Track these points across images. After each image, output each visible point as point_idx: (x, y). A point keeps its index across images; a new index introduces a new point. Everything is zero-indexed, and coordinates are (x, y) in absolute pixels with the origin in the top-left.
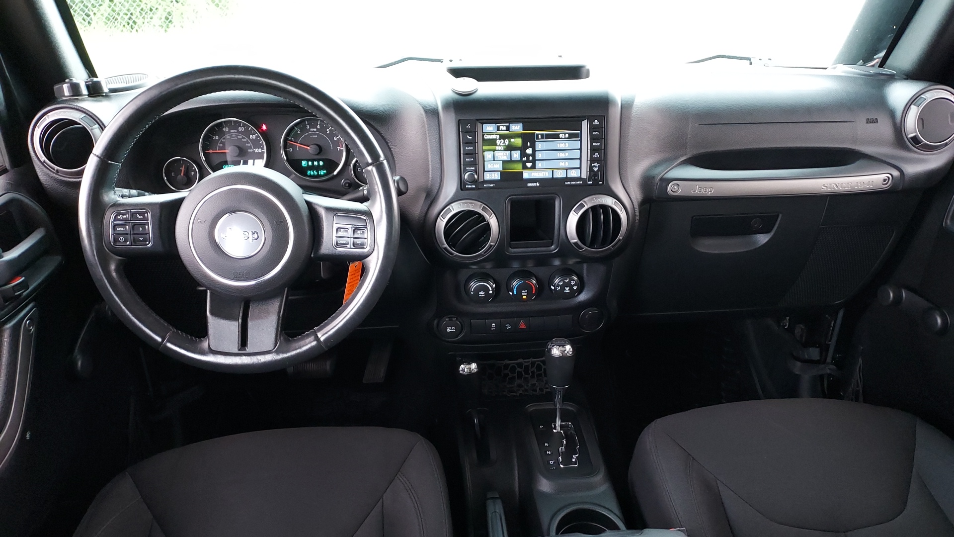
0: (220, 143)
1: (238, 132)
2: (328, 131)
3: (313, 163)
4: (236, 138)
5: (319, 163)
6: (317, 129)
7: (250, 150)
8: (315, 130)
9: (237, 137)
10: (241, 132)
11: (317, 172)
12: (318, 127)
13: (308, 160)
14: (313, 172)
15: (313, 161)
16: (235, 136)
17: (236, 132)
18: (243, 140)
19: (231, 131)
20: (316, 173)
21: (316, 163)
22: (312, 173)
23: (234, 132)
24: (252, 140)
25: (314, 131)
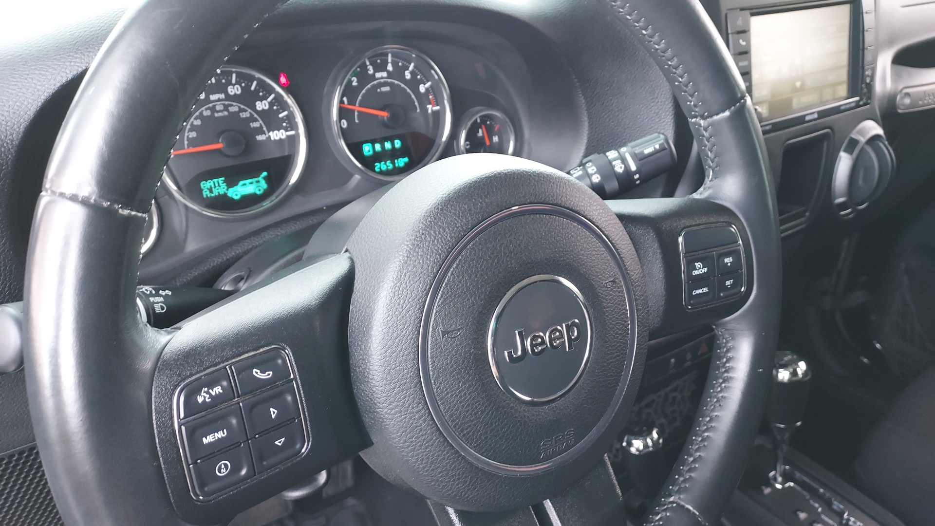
0: (190, 130)
1: (228, 97)
2: (408, 76)
3: (383, 147)
4: (226, 113)
5: (393, 144)
6: (388, 72)
7: (260, 138)
8: (385, 74)
9: (228, 110)
10: (235, 98)
11: (393, 163)
12: (390, 68)
13: (373, 142)
14: (386, 164)
15: (382, 141)
16: (222, 108)
17: (222, 100)
18: (244, 115)
19: (213, 97)
20: (391, 166)
21: (388, 145)
22: (384, 168)
23: (219, 100)
24: (262, 114)
25: (382, 78)
